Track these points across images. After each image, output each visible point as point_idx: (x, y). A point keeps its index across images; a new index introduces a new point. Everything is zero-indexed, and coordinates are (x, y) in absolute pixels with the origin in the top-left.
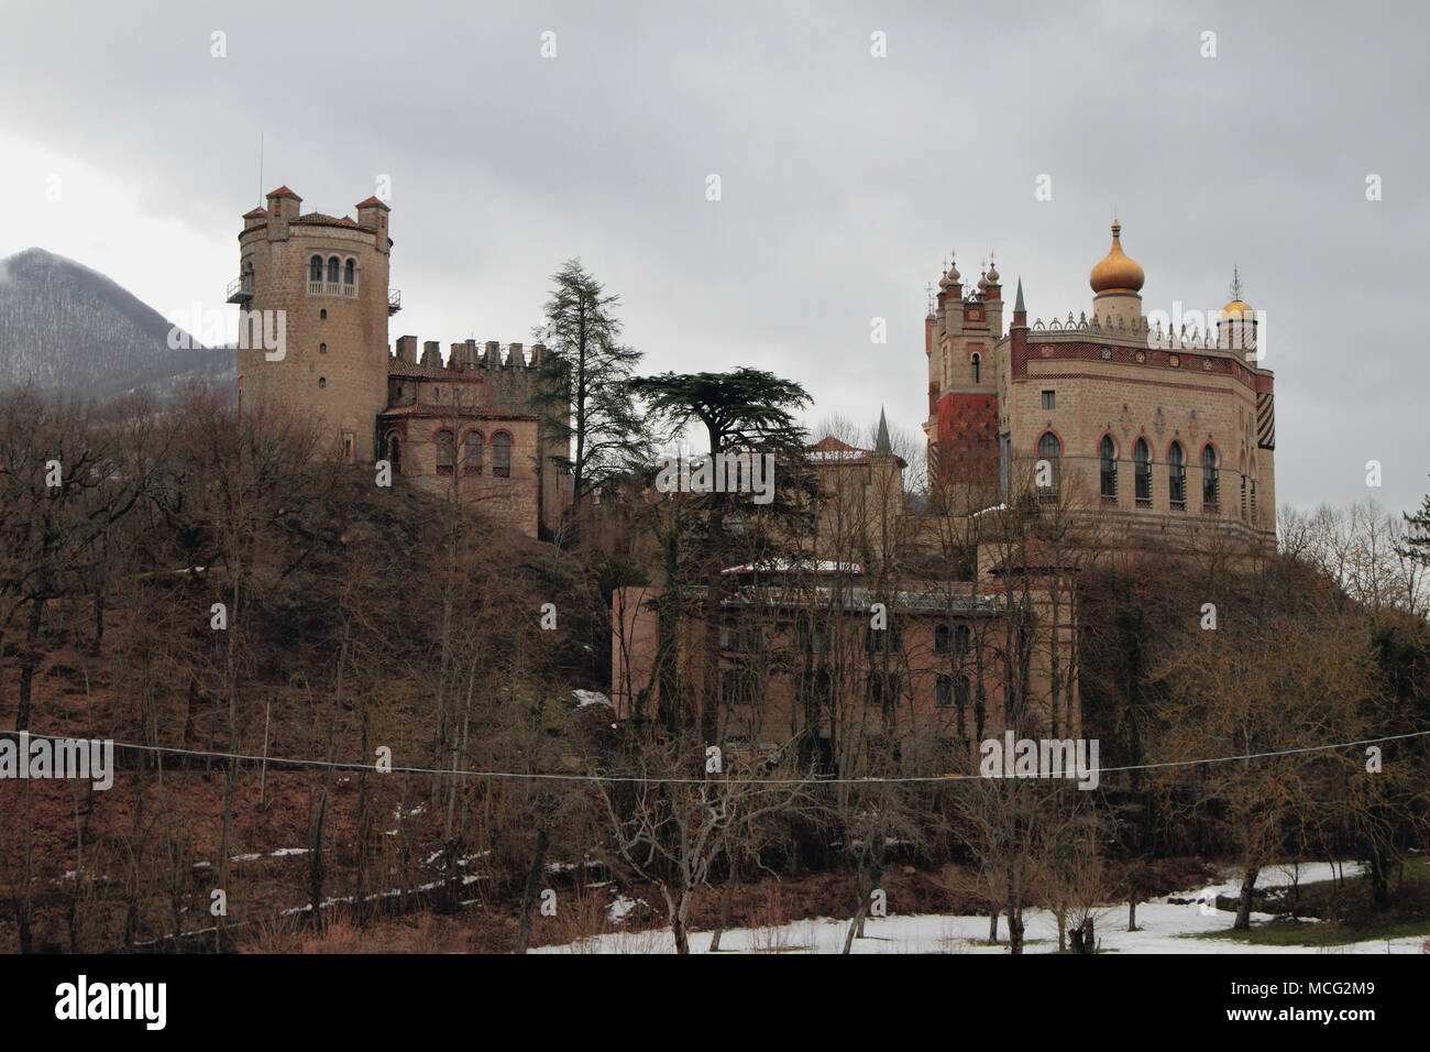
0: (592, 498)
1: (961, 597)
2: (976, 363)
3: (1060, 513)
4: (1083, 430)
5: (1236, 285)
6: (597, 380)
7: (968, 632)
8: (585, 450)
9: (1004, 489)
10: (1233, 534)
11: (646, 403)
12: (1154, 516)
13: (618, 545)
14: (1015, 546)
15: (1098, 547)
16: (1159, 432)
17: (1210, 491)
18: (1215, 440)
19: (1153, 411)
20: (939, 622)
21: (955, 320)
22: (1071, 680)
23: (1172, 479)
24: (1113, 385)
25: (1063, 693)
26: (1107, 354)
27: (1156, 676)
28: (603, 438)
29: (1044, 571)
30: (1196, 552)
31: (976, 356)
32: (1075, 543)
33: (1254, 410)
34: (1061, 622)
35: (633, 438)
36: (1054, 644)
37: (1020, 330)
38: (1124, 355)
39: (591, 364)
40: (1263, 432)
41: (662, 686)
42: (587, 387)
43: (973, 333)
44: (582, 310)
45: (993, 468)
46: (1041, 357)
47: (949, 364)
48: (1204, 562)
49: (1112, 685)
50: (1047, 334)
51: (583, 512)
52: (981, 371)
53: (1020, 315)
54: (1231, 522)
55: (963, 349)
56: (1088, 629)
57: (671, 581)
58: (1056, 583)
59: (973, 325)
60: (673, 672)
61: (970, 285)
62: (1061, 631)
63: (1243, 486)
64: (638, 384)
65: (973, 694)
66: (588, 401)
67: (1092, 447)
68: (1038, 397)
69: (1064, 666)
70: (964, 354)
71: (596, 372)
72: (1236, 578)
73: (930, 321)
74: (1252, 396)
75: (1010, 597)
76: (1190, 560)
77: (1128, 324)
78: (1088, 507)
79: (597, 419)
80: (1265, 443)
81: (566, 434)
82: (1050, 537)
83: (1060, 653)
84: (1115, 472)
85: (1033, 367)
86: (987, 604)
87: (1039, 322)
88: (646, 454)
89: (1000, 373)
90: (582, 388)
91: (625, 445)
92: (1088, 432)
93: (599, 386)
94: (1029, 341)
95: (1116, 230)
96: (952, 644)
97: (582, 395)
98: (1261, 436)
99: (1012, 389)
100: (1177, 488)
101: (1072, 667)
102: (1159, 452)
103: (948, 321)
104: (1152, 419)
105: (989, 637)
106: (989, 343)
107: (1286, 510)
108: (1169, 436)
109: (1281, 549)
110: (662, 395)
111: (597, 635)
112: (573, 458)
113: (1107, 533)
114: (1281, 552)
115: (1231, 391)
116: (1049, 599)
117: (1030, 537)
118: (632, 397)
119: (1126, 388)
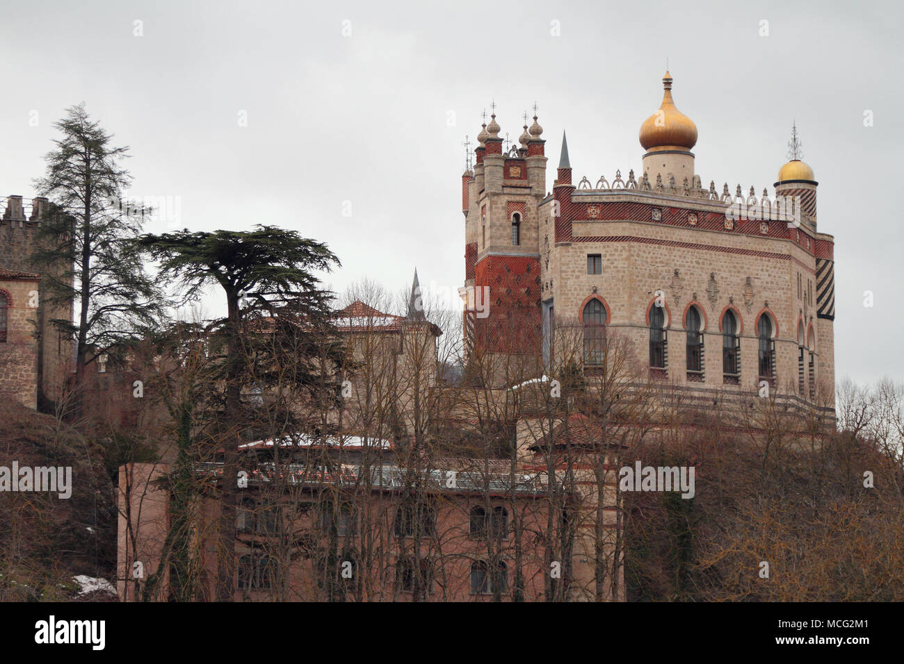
0: (98, 366)
1: (499, 475)
2: (517, 224)
3: (607, 385)
4: (630, 296)
5: (795, 144)
6: (103, 237)
7: (505, 514)
8: (90, 314)
9: (546, 359)
10: (790, 410)
11: (158, 263)
12: (707, 390)
13: (126, 418)
14: (558, 422)
15: (646, 422)
16: (712, 299)
17: (766, 365)
18: (772, 308)
19: (706, 277)
20: (475, 502)
21: (494, 176)
22: (616, 566)
23: (725, 350)
24: (664, 249)
25: (608, 581)
26: (657, 216)
27: (707, 562)
28: (109, 300)
29: (588, 448)
30: (750, 429)
31: (517, 216)
32: (621, 418)
33: (812, 277)
34: (606, 503)
35: (142, 301)
36: (598, 527)
37: (564, 190)
38: (674, 216)
39: (97, 219)
40: (823, 301)
41: (172, 571)
42: (92, 244)
43: (513, 191)
44: (87, 161)
45: (534, 337)
46: (586, 218)
47: (488, 224)
48: (760, 440)
49: (661, 572)
50: (593, 193)
51: (86, 382)
52: (523, 232)
53: (565, 173)
54: (787, 397)
55: (503, 208)
56: (635, 511)
57: (183, 457)
58: (602, 461)
59: (514, 182)
60: (185, 557)
61: (511, 140)
62: (606, 513)
63: (801, 359)
64: (150, 242)
65: (510, 581)
66: (93, 260)
67: (640, 316)
68: (583, 261)
69: (608, 551)
70: (503, 213)
71: (102, 229)
72: (793, 457)
73: (467, 178)
74: (810, 262)
75: (552, 476)
76: (745, 438)
77: (679, 183)
78: (637, 381)
79: (103, 279)
80: (824, 312)
81: (69, 295)
82: (595, 412)
83: (605, 536)
84: (665, 343)
85: (579, 229)
86: (527, 483)
87: (585, 180)
88: (156, 318)
89: (542, 234)
90: (86, 246)
91: (134, 308)
92: (636, 299)
93: (104, 244)
94: (574, 200)
95: (668, 83)
96: (488, 526)
97: (87, 253)
98: (821, 305)
99: (556, 252)
100: (731, 360)
101: (617, 553)
102: (712, 320)
103: (487, 179)
104: (705, 286)
105: (528, 519)
106: (531, 202)
107: (847, 384)
108: (722, 304)
109: (841, 426)
110: (175, 254)
111: (101, 516)
112: (77, 322)
113: (656, 408)
114: (840, 429)
115: (789, 257)
116: (594, 478)
117: (575, 414)
118: (142, 255)
119: (678, 251)
